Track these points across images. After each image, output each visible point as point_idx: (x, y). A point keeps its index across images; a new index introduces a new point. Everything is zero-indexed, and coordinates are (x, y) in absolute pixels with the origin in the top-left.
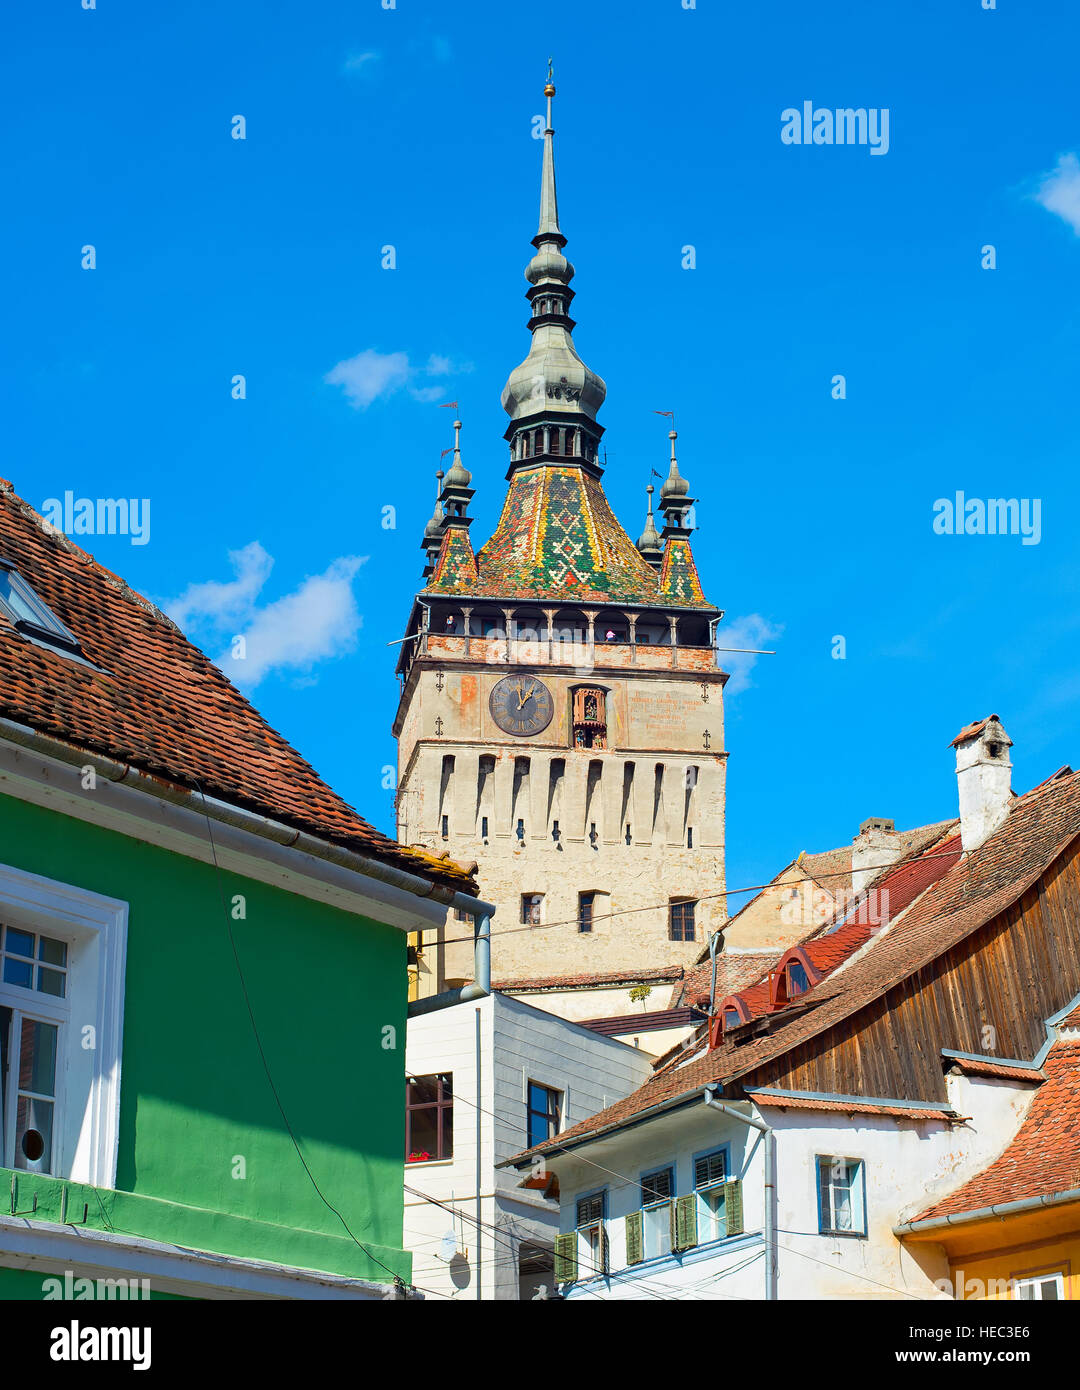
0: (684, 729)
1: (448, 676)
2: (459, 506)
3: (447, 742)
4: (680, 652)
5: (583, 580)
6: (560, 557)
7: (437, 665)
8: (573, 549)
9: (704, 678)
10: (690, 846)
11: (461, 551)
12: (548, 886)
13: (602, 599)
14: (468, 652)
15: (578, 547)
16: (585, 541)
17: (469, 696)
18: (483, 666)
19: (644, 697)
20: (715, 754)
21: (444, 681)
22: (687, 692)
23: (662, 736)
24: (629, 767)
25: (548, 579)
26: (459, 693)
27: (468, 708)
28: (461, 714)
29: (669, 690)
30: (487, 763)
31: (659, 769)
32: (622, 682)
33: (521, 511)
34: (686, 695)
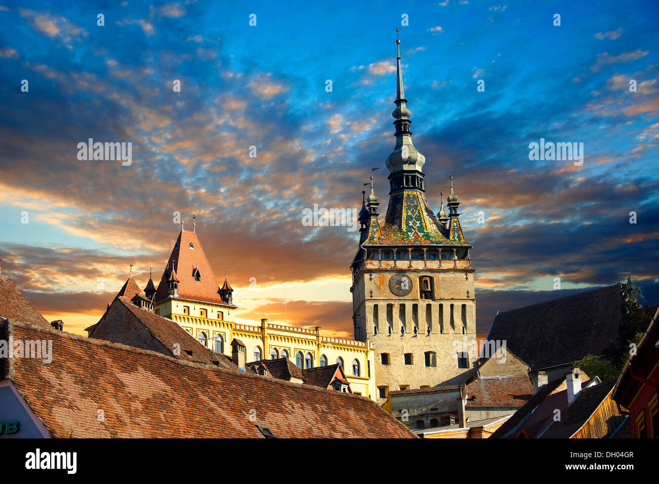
0: (460, 291)
1: (374, 275)
2: (374, 209)
3: (374, 300)
4: (457, 262)
5: (421, 236)
6: (412, 227)
7: (370, 271)
8: (416, 224)
9: (466, 271)
10: (464, 333)
11: (376, 227)
12: (413, 351)
13: (428, 243)
14: (380, 266)
15: (418, 223)
16: (421, 220)
17: (382, 282)
18: (386, 271)
19: (445, 279)
20: (471, 300)
21: (372, 277)
22: (460, 277)
23: (451, 293)
24: (441, 306)
25: (408, 236)
26: (378, 281)
27: (382, 287)
28: (380, 289)
29: (454, 276)
30: (390, 307)
31: (452, 306)
32: (437, 274)
33: (396, 209)
34: (460, 278)
